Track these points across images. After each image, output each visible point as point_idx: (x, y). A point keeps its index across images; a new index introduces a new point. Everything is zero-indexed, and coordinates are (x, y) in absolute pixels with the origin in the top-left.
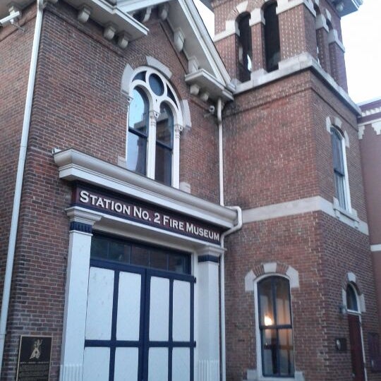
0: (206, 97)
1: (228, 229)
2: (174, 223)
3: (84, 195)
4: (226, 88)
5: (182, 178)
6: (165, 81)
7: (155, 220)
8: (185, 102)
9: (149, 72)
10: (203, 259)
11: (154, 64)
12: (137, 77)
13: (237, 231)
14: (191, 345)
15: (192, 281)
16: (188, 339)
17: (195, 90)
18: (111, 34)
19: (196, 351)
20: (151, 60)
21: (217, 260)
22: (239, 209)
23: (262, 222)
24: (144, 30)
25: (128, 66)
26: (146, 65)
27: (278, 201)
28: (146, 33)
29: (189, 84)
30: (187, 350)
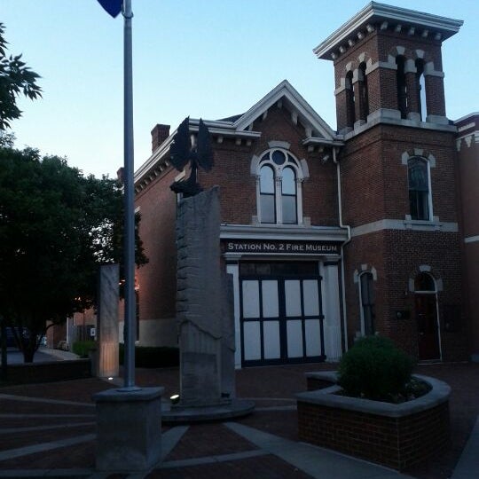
0: (321, 150)
1: (343, 242)
2: (296, 247)
3: (231, 246)
4: (335, 140)
5: (305, 214)
6: (285, 152)
7: (280, 249)
8: (304, 161)
9: (272, 151)
10: (326, 264)
11: (274, 146)
12: (263, 159)
13: (348, 243)
14: (321, 317)
15: (320, 279)
16: (318, 314)
17: (311, 149)
18: (239, 143)
19: (324, 321)
20: (272, 143)
21: (337, 263)
22: (348, 227)
23: (361, 236)
24: (257, 135)
25: (255, 157)
26: (269, 148)
27: (367, 222)
28: (259, 136)
29: (307, 146)
30: (318, 321)
